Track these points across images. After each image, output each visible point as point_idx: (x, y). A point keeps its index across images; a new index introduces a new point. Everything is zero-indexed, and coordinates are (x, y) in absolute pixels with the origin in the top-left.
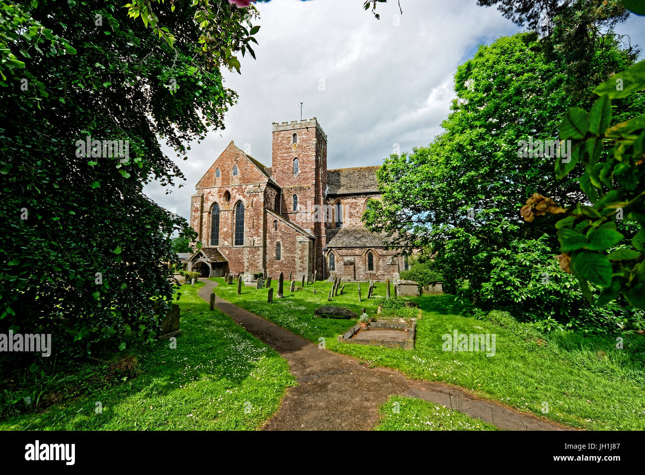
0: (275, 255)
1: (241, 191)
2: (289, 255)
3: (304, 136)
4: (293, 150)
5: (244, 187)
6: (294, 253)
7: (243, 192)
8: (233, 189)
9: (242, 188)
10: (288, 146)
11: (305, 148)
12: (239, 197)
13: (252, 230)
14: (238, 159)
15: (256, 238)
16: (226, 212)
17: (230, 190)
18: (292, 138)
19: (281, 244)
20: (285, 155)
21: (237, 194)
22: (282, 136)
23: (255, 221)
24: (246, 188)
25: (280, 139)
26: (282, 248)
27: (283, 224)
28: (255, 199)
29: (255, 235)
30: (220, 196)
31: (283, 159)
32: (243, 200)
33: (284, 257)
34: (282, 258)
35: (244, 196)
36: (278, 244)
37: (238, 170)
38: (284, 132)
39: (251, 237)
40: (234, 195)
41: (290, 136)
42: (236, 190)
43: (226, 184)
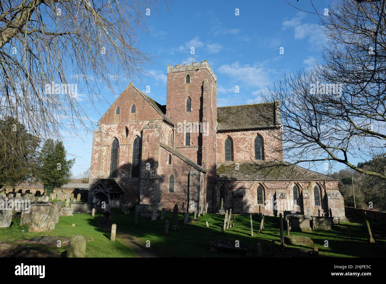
0: (168, 187)
1: (138, 127)
2: (181, 187)
3: (196, 77)
4: (186, 89)
5: (141, 123)
6: (186, 186)
8: (131, 126)
9: (139, 124)
10: (181, 86)
11: (197, 87)
12: (136, 133)
13: (147, 164)
14: (136, 98)
15: (151, 171)
16: (124, 147)
17: (128, 126)
18: (185, 79)
19: (174, 176)
20: (179, 94)
21: (135, 130)
22: (175, 77)
23: (150, 155)
25: (174, 80)
26: (175, 181)
27: (176, 157)
28: (151, 134)
30: (120, 132)
31: (177, 98)
32: (140, 135)
34: (175, 191)
35: (141, 132)
36: (172, 177)
37: (137, 108)
38: (177, 74)
40: (132, 130)
41: (183, 77)
42: (134, 127)
43: (124, 120)
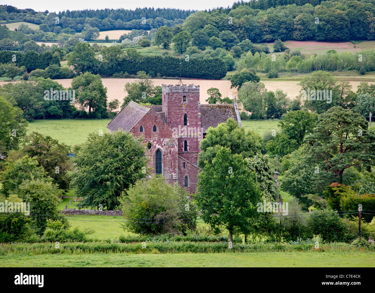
0: (184, 184)
1: (159, 142)
2: (193, 183)
3: (191, 99)
4: (184, 107)
5: (162, 140)
6: (196, 183)
7: (161, 143)
8: (154, 141)
9: (160, 141)
10: (179, 105)
11: (192, 107)
12: (158, 147)
13: (171, 169)
14: (157, 121)
15: (173, 174)
16: (149, 157)
17: (152, 141)
18: (182, 99)
19: (188, 177)
20: (178, 111)
21: (157, 145)
22: (175, 96)
23: (172, 163)
24: (163, 141)
25: (173, 99)
26: (189, 179)
27: (190, 165)
28: (172, 149)
29: (173, 172)
31: (176, 114)
32: (161, 148)
33: (190, 185)
34: (189, 186)
35: (162, 146)
36: (186, 177)
37: (157, 128)
38: (176, 94)
39: (170, 173)
40: (155, 145)
41: (181, 97)
42: (156, 142)
43: (148, 137)
